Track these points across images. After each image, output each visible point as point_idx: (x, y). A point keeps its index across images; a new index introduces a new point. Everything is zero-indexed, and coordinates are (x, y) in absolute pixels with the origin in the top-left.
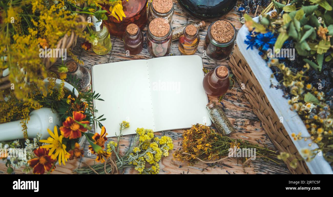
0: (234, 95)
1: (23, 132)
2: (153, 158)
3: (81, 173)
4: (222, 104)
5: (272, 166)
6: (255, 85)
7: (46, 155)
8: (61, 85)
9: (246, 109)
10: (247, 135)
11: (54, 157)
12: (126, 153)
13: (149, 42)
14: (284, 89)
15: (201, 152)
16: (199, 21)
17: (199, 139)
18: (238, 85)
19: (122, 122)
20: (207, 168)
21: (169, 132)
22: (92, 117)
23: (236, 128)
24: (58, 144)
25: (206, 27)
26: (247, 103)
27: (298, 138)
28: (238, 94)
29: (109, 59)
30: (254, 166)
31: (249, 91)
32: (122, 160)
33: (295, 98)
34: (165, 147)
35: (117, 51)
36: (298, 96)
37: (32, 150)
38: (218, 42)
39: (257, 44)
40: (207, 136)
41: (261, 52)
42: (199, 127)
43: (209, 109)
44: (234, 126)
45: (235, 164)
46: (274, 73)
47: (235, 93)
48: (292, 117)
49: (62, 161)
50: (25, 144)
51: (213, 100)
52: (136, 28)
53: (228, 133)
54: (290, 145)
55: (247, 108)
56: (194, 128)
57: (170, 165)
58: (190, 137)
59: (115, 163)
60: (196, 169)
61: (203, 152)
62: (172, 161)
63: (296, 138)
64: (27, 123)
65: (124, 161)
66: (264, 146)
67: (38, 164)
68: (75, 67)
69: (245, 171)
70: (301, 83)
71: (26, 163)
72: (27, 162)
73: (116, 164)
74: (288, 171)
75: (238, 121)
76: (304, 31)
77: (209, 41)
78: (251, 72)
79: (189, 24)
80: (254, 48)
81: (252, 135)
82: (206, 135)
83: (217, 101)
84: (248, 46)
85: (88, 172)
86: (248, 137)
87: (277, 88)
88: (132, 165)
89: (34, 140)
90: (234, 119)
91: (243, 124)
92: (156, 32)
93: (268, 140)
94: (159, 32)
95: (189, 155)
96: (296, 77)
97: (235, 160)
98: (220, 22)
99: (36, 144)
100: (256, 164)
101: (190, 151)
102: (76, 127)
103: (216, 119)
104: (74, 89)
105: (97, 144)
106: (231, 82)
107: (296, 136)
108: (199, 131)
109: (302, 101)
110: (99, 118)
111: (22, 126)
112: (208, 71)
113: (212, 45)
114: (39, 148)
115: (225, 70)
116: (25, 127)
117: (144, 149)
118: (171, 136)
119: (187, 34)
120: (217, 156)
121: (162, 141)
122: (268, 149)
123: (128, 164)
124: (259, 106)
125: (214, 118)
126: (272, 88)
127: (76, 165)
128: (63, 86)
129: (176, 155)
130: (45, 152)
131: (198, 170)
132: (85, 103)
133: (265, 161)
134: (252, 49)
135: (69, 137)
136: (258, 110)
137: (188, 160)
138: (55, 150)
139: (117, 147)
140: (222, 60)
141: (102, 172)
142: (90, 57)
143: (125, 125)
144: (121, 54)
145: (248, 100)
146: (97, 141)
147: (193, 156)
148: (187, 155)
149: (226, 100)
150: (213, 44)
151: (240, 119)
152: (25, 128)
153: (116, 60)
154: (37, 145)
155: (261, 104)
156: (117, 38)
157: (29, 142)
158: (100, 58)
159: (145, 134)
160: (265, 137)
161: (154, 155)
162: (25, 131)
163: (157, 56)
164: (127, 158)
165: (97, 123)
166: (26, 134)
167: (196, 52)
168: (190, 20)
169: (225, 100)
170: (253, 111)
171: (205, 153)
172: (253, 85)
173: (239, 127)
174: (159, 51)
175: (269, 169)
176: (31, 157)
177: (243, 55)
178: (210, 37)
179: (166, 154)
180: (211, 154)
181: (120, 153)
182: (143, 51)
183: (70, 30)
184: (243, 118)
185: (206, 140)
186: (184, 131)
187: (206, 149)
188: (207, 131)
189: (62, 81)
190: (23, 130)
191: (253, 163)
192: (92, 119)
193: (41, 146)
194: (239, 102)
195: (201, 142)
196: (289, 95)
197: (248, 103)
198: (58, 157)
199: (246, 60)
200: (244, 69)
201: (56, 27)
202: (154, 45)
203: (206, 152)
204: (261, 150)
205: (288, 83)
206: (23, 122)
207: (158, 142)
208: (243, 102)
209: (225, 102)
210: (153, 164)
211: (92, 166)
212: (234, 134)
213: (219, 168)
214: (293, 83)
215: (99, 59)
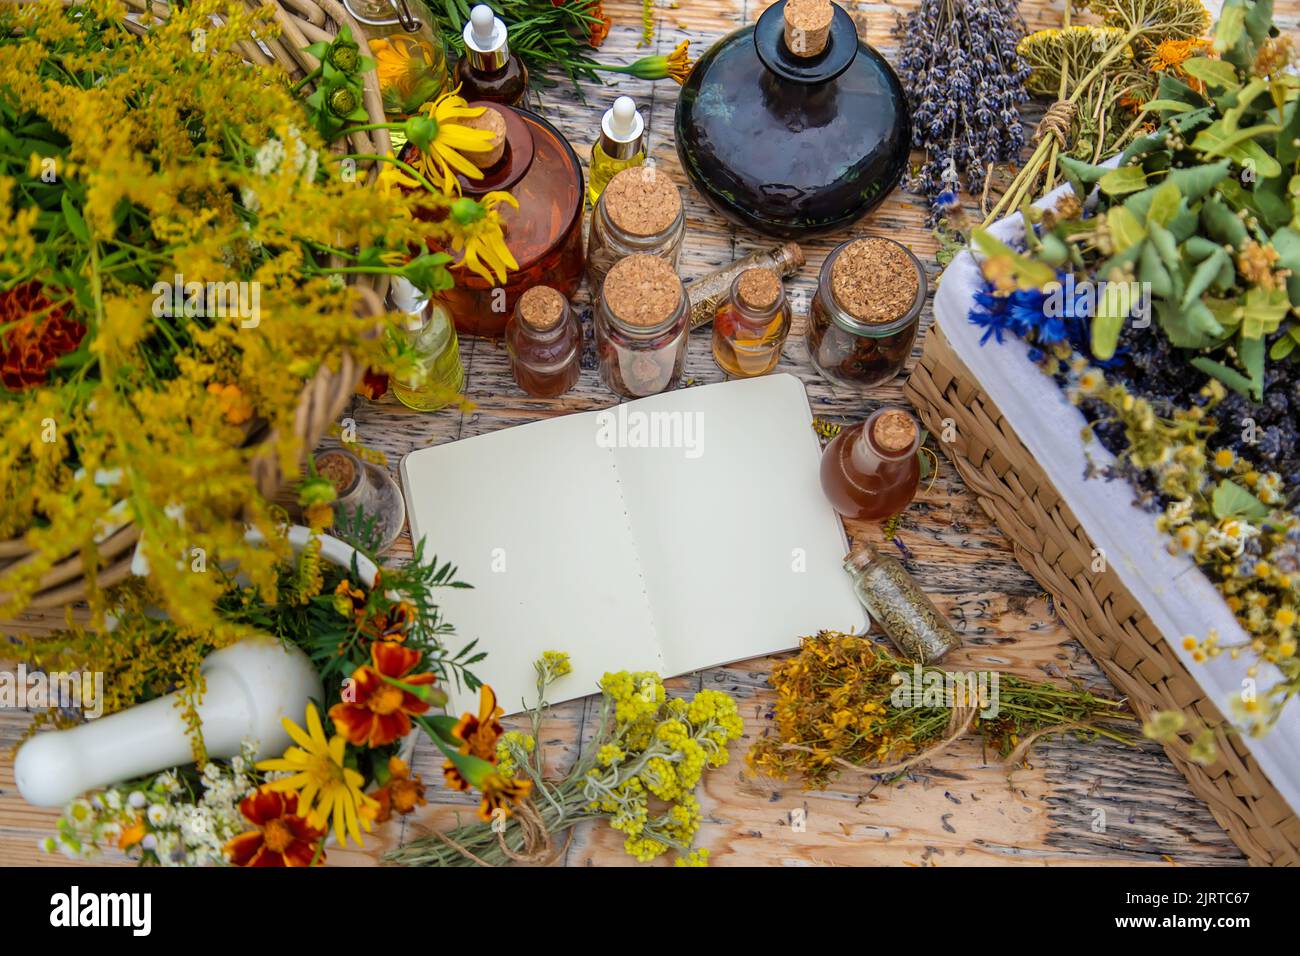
0: (940, 507)
1: (188, 739)
2: (674, 776)
3: (414, 862)
4: (901, 546)
5: (1109, 757)
6: (1017, 466)
7: (287, 816)
8: (311, 548)
9: (989, 555)
10: (1004, 651)
11: (316, 821)
12: (572, 770)
13: (603, 346)
14: (1135, 477)
15: (847, 737)
16: (776, 244)
17: (836, 687)
18: (950, 470)
19: (541, 657)
20: (875, 792)
21: (719, 674)
22: (436, 655)
23: (960, 630)
24: (329, 770)
25: (804, 264)
26: (991, 533)
27: (1209, 652)
28: (953, 504)
29: (460, 423)
30: (1043, 763)
31: (992, 489)
32: (562, 797)
33: (1179, 507)
34: (713, 732)
35: (487, 389)
36: (1189, 500)
37: (231, 804)
38: (864, 321)
39: (1017, 322)
40: (864, 675)
41: (1037, 351)
42: (831, 646)
43: (854, 572)
44: (953, 624)
45: (973, 765)
46: (1093, 424)
47: (942, 498)
48: (1174, 579)
49: (347, 832)
50: (204, 781)
51: (866, 536)
52: (555, 303)
53: (938, 654)
54: (1173, 676)
55: (991, 551)
56: (813, 649)
57: (736, 794)
58: (801, 684)
59: (534, 813)
60: (834, 800)
61: (858, 737)
62: (741, 776)
63: (1202, 652)
64: (201, 703)
65: (569, 800)
66: (1070, 685)
67: (260, 852)
68: (350, 471)
69: (1015, 786)
70: (1197, 451)
71: (218, 853)
72: (222, 851)
73: (540, 815)
74: (1169, 767)
75: (967, 603)
76: (1192, 263)
77: (828, 316)
78: (999, 423)
79: (740, 261)
80: (1007, 335)
81: (1024, 649)
82: (861, 669)
83: (879, 536)
84: (985, 329)
85: (440, 856)
86: (1007, 657)
87: (1109, 475)
88: (600, 810)
89: (235, 766)
90: (951, 598)
91: (986, 611)
92: (631, 308)
93: (1085, 659)
94: (645, 307)
95: (804, 752)
96: (1175, 432)
97: (972, 750)
98: (864, 244)
99: (245, 776)
100: (1051, 754)
101: (810, 736)
102: (388, 701)
103: (888, 607)
104: (355, 555)
105: (471, 752)
106: (925, 462)
107: (1201, 646)
108: (832, 660)
109: (1204, 514)
110: (460, 655)
111: (184, 717)
112: (831, 428)
113: (838, 334)
114: (260, 792)
115: (903, 426)
116: (193, 719)
117: (635, 747)
118: (725, 685)
119: (743, 304)
120: (907, 742)
121: (698, 711)
122: (1088, 698)
123: (582, 810)
124: (1038, 539)
125: (877, 604)
126: (1091, 481)
127: (389, 835)
128: (317, 551)
129: (758, 757)
130: (284, 804)
131: (842, 801)
132: (410, 606)
133: (1082, 742)
134: (1000, 339)
135: (367, 743)
136: (1037, 555)
137: (805, 772)
138: (318, 792)
139: (534, 752)
140: (880, 383)
141: (491, 850)
142: (388, 425)
143: (555, 667)
144: (502, 401)
145: (993, 522)
146: (469, 742)
147: (822, 754)
148: (798, 751)
149: (911, 528)
150: (844, 328)
151: (970, 594)
152: (193, 723)
153: (487, 426)
154: (249, 783)
155: (1044, 535)
156: (482, 340)
157: (218, 774)
158: (427, 423)
159: (633, 694)
160: (1070, 651)
161: (675, 764)
162: (195, 733)
163: (638, 394)
164: (579, 787)
165: (457, 676)
166: (199, 745)
167: (779, 363)
168: (742, 245)
169: (907, 531)
170: (1015, 560)
171: (863, 739)
172: (1011, 468)
173: (973, 626)
174: (644, 376)
175: (1101, 768)
176: (232, 830)
177: (967, 364)
178: (829, 305)
179: (721, 757)
180: (886, 739)
181: (545, 770)
182: (581, 378)
183: (337, 349)
184: (983, 591)
185: (862, 691)
186: (772, 664)
187: (867, 722)
188: (863, 656)
189: (312, 533)
190: (186, 733)
191: (1039, 753)
192: (438, 661)
193: (262, 782)
194: (962, 532)
195: (845, 701)
196: (1157, 498)
197: (994, 530)
198: (330, 819)
199: (978, 378)
200: (970, 409)
201: (283, 344)
202: (624, 354)
203: (867, 734)
204: (1067, 704)
205: (1149, 455)
206: (184, 704)
207: (683, 715)
208: (977, 531)
209: (909, 539)
210: (673, 802)
211: (453, 834)
212: (956, 654)
213: (916, 786)
214: (1167, 454)
215: (422, 427)
